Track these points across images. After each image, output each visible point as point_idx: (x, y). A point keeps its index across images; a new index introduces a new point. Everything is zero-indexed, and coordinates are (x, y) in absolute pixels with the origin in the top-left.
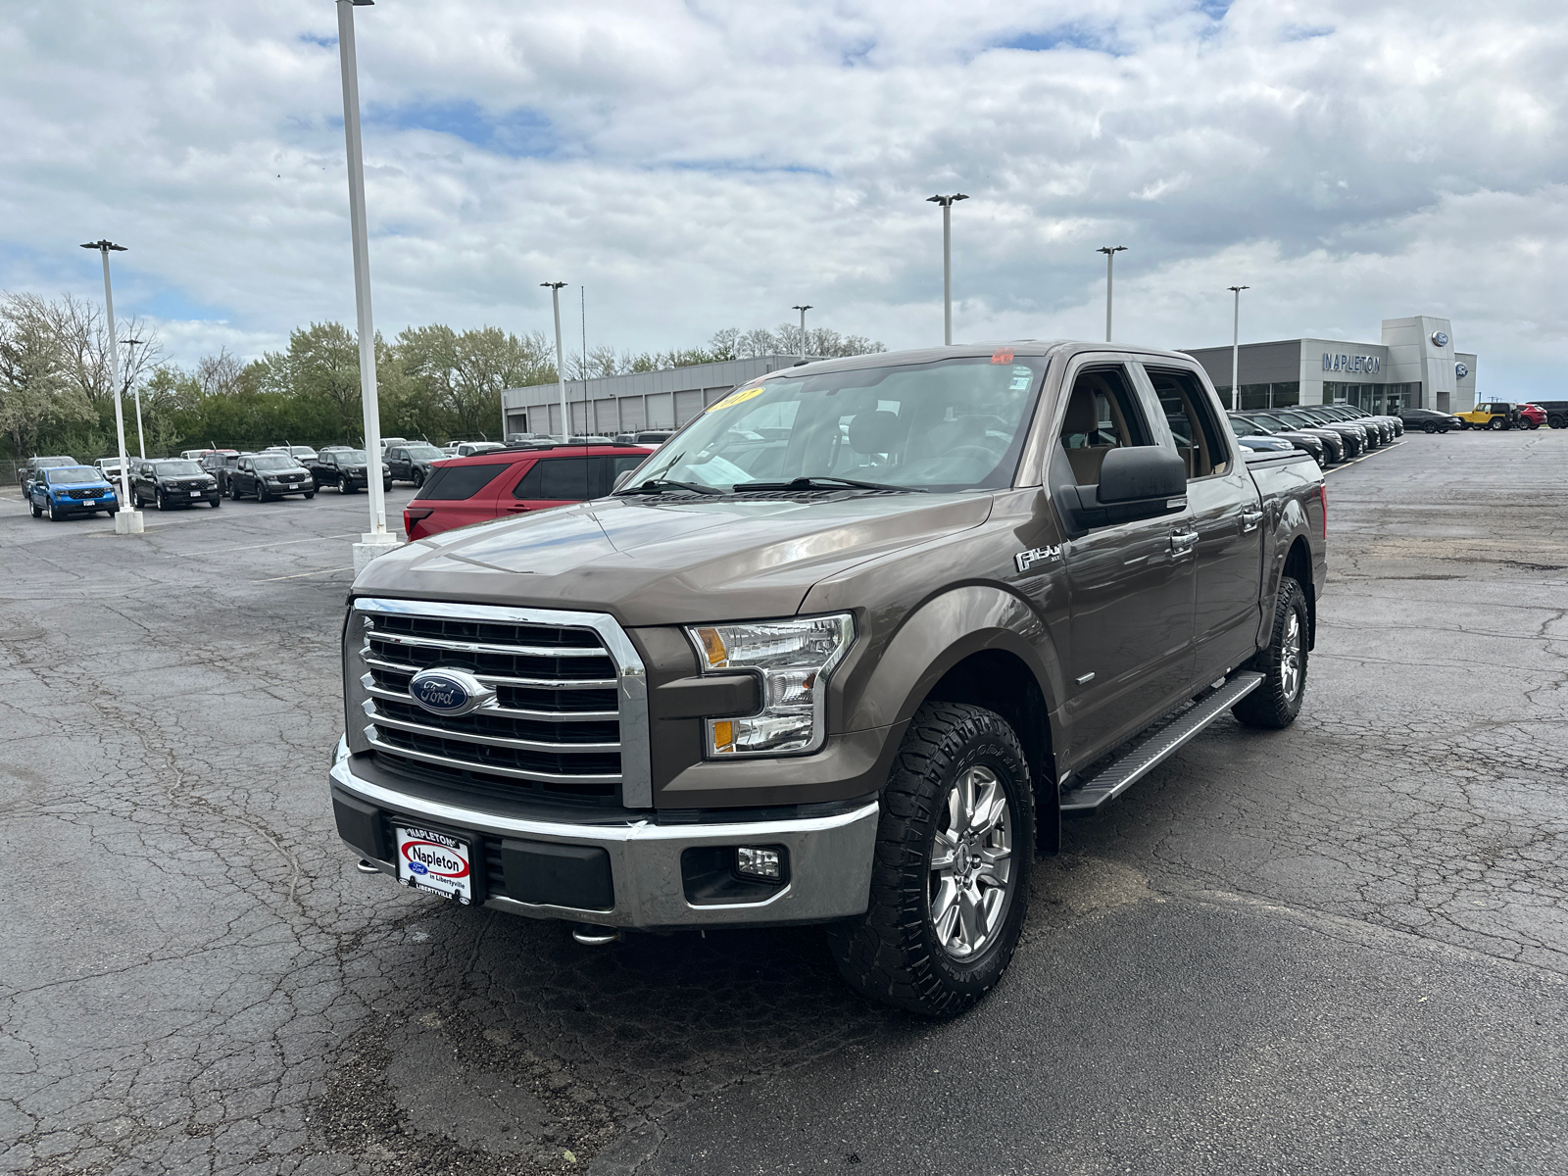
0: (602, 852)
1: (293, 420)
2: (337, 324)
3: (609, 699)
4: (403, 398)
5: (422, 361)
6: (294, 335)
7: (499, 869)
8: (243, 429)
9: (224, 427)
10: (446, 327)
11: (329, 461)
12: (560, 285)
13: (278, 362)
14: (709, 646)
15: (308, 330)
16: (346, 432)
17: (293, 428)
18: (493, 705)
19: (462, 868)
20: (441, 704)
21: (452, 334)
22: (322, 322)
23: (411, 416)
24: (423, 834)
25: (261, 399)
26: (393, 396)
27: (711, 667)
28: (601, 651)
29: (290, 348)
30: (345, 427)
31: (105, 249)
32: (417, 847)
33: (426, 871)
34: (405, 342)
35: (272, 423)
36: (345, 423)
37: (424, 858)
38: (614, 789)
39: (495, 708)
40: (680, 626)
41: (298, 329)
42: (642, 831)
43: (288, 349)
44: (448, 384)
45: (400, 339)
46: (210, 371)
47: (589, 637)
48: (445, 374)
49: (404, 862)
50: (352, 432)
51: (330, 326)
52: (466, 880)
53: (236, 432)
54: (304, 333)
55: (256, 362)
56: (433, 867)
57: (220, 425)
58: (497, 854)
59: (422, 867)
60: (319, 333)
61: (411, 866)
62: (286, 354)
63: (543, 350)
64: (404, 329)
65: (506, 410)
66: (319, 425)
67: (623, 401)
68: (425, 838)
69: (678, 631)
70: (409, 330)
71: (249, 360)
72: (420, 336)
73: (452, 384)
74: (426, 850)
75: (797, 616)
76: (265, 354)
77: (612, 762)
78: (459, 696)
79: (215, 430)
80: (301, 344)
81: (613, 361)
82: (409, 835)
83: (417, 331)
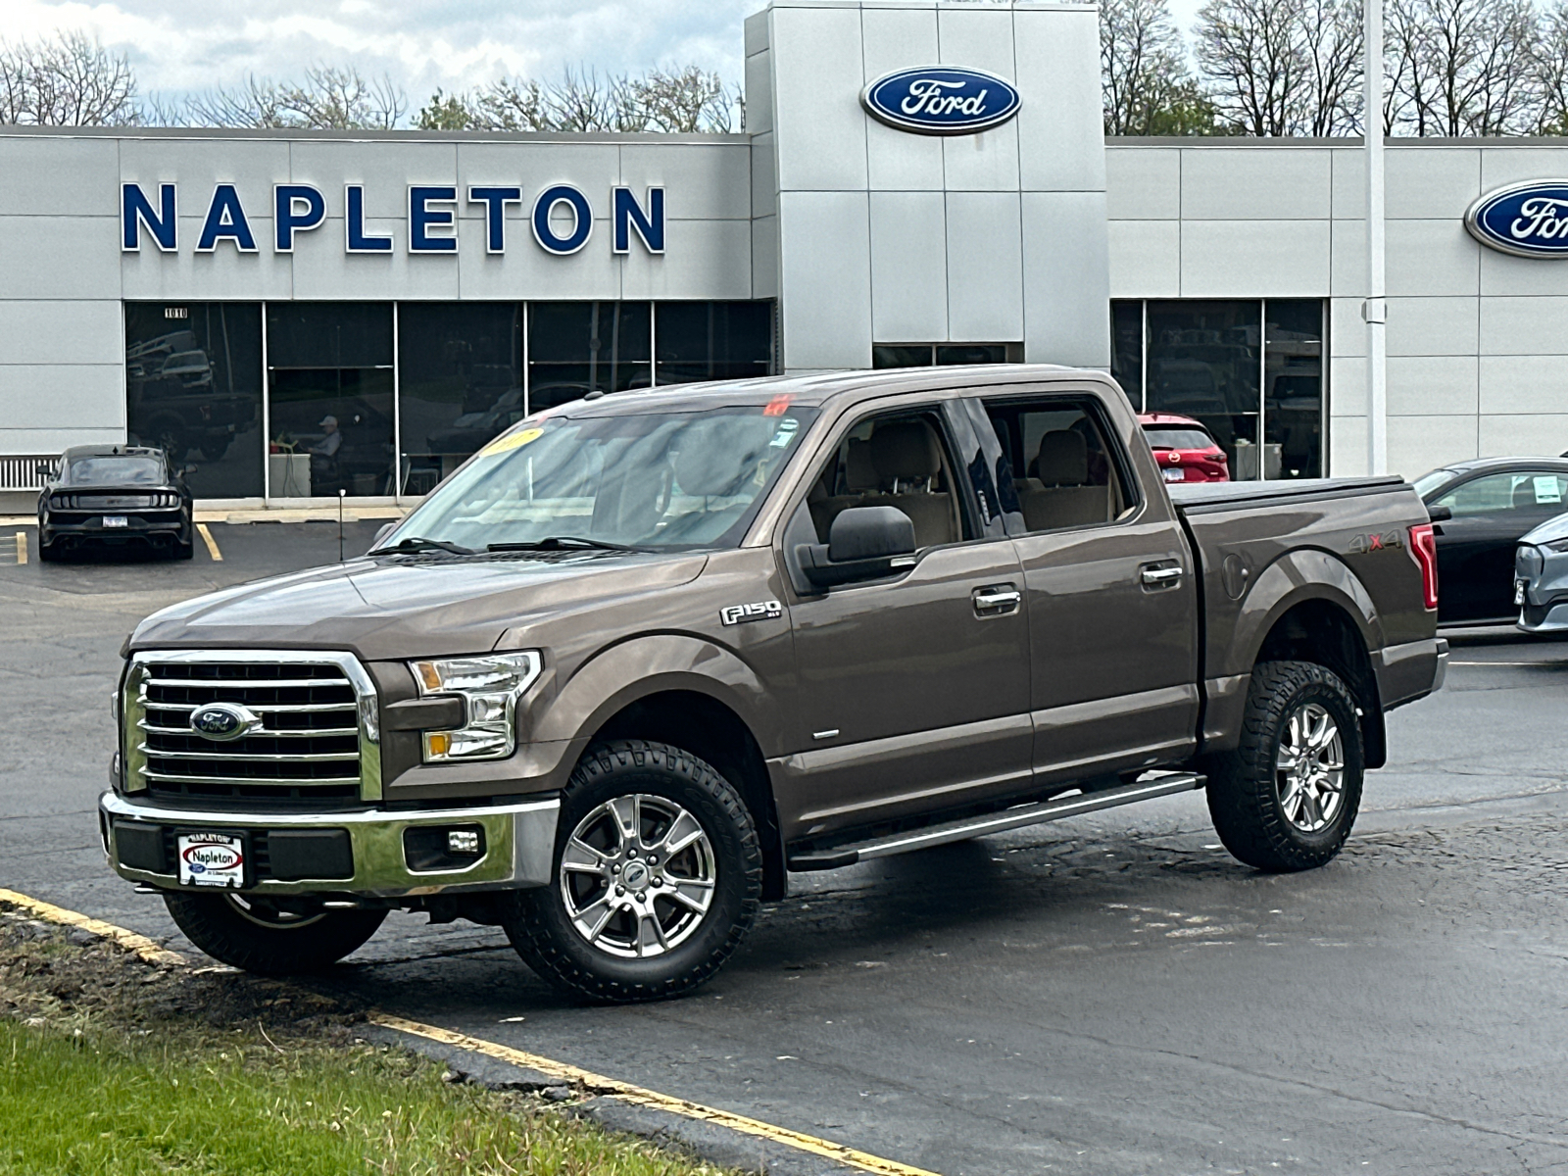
0: (344, 831)
3: (350, 719)
7: (266, 858)
14: (426, 677)
18: (259, 729)
19: (235, 859)
20: (218, 731)
24: (203, 836)
27: (427, 691)
28: (344, 682)
32: (196, 851)
33: (204, 869)
37: (202, 859)
38: (355, 789)
39: (263, 731)
40: (404, 661)
42: (372, 816)
47: (334, 671)
49: (184, 865)
52: (239, 869)
56: (211, 865)
58: (264, 845)
59: (201, 866)
61: (191, 868)
68: (204, 841)
69: (403, 666)
74: (204, 851)
75: (493, 652)
77: (353, 768)
78: (234, 724)
82: (190, 841)
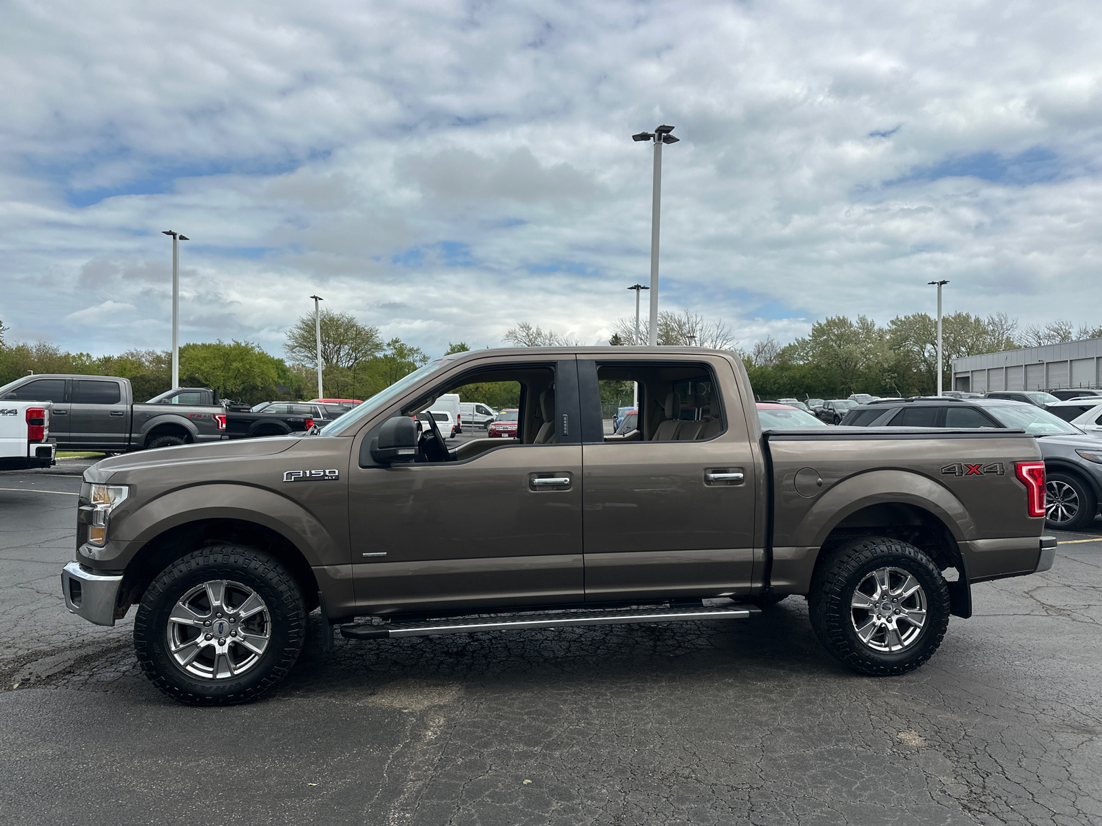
1: (807, 381)
2: (844, 317)
4: (886, 366)
5: (907, 339)
6: (814, 326)
8: (775, 388)
9: (764, 386)
10: (925, 314)
11: (830, 407)
12: (944, 282)
13: (803, 344)
15: (824, 322)
16: (843, 390)
17: (807, 386)
21: (929, 319)
22: (833, 316)
23: (891, 378)
25: (789, 368)
26: (879, 365)
29: (811, 334)
30: (843, 386)
31: (638, 289)
34: (894, 327)
35: (795, 384)
36: (843, 383)
41: (817, 322)
43: (809, 336)
44: (923, 355)
45: (891, 325)
46: (760, 351)
48: (922, 348)
50: (848, 389)
51: (839, 319)
53: (771, 389)
54: (820, 325)
55: (790, 344)
57: (762, 385)
60: (831, 323)
62: (808, 338)
63: (1005, 327)
64: (894, 318)
65: (955, 374)
66: (825, 384)
67: (1050, 366)
70: (897, 318)
71: (785, 345)
72: (904, 322)
73: (927, 355)
76: (796, 339)
79: (759, 387)
80: (819, 331)
81: (1070, 333)
83: (903, 319)
